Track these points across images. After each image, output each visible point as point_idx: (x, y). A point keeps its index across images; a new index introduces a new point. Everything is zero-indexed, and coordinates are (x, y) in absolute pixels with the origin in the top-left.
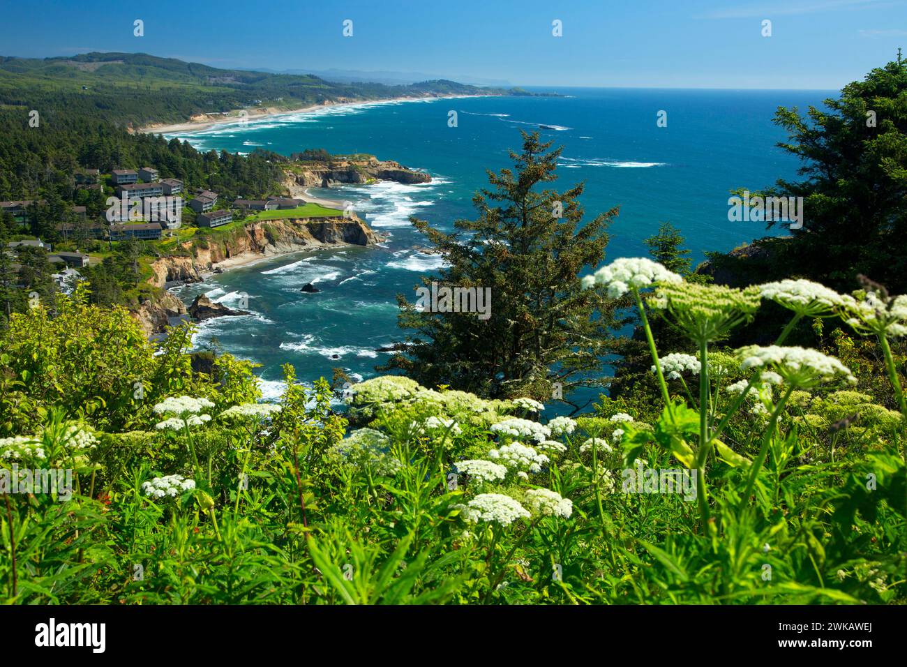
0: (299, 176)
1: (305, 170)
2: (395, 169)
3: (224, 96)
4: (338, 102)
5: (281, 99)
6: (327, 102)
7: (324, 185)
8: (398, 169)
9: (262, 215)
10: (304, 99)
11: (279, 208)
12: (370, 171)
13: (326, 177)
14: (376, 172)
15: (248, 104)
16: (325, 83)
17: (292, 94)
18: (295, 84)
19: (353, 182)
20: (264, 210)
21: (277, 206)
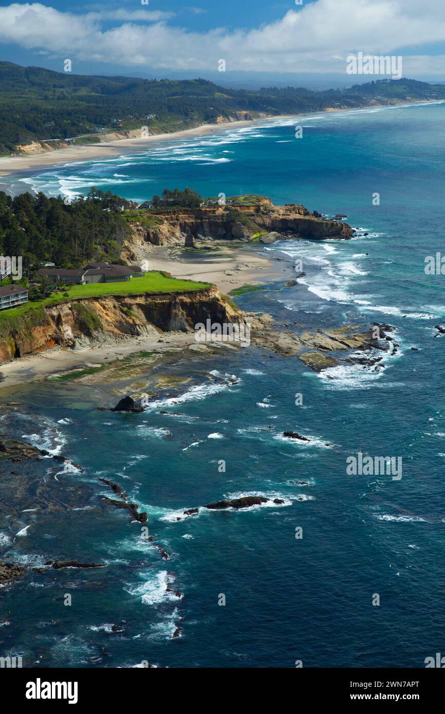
0: (151, 231)
1: (161, 222)
2: (298, 216)
3: (69, 114)
4: (238, 118)
5: (152, 116)
6: (220, 119)
7: (189, 243)
8: (302, 217)
9: (75, 292)
10: (187, 115)
11: (104, 280)
12: (259, 220)
13: (192, 232)
14: (268, 221)
15: (104, 125)
16: (221, 90)
17: (170, 109)
18: (176, 94)
19: (232, 237)
20: (79, 283)
21: (99, 277)
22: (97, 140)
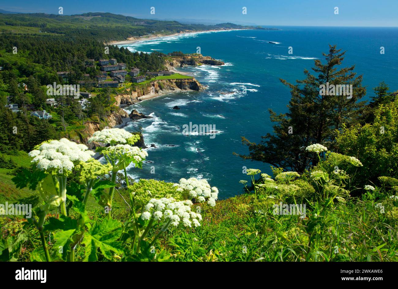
0: (171, 62)
1: (174, 60)
2: (210, 59)
3: (140, 30)
4: (186, 32)
5: (163, 31)
6: (181, 32)
7: (181, 66)
9: (157, 78)
11: (164, 75)
12: (199, 60)
13: (182, 63)
14: (202, 61)
15: (150, 33)
16: (180, 24)
17: (167, 29)
18: (168, 25)
19: (193, 65)
20: (158, 76)
21: (163, 74)
22: (149, 37)
